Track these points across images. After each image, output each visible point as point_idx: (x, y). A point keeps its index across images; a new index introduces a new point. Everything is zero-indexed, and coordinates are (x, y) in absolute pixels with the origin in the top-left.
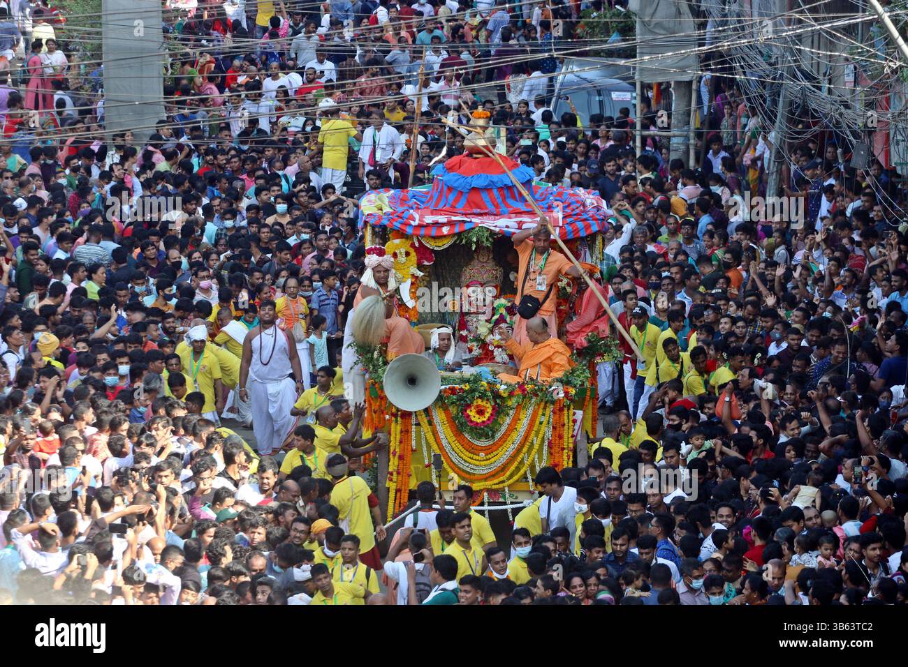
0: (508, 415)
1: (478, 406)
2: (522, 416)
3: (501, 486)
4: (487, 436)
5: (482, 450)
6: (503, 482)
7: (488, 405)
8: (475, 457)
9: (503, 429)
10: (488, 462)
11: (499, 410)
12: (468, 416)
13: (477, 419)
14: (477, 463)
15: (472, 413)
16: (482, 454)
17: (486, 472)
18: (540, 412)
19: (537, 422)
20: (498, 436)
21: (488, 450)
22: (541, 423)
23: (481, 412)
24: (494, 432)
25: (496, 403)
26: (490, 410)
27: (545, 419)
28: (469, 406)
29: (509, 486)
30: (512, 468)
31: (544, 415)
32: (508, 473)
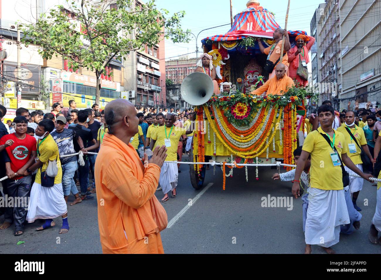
0: (257, 112)
1: (239, 107)
2: (265, 113)
3: (254, 156)
4: (245, 125)
5: (242, 133)
6: (255, 154)
7: (245, 106)
8: (238, 137)
9: (254, 121)
10: (246, 141)
11: (252, 109)
12: (234, 113)
13: (239, 114)
14: (240, 141)
15: (236, 111)
16: (242, 136)
17: (245, 146)
18: (276, 111)
19: (275, 118)
20: (252, 125)
21: (246, 134)
22: (277, 118)
23: (241, 111)
24: (249, 123)
25: (249, 104)
26: (246, 109)
27: (279, 116)
28: (234, 107)
29: (259, 157)
30: (261, 146)
31: (278, 113)
32: (259, 149)
